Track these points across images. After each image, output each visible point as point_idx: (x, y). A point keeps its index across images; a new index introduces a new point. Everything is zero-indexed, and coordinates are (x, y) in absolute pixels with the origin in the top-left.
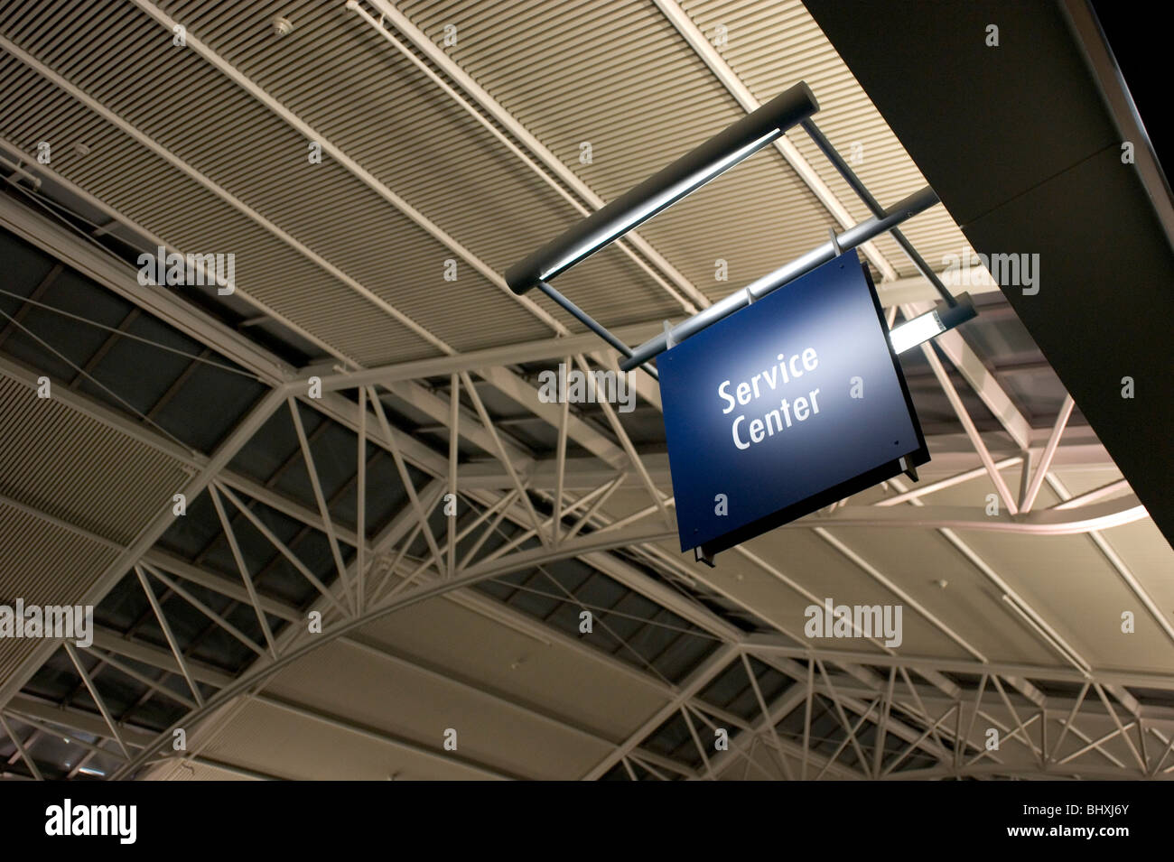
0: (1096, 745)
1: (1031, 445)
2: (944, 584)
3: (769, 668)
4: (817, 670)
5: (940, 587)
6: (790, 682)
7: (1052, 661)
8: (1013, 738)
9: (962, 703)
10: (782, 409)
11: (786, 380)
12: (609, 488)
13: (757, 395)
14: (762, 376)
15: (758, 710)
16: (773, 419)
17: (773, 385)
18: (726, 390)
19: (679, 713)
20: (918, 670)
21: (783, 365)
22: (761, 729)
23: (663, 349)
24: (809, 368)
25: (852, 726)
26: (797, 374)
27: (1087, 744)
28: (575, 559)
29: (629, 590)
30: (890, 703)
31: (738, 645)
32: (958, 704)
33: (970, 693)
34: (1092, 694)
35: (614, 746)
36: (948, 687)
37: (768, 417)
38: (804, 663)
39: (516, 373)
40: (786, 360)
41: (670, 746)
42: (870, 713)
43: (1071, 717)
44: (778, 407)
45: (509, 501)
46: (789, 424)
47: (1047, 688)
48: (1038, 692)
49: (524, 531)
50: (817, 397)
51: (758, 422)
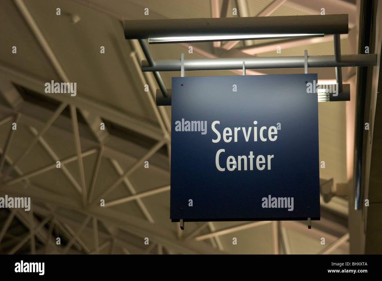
10: (249, 157)
11: (256, 139)
13: (236, 140)
16: (243, 160)
17: (247, 138)
21: (256, 129)
24: (271, 139)
26: (263, 139)
37: (239, 158)
44: (247, 155)
46: (252, 168)
50: (272, 159)
51: (233, 158)
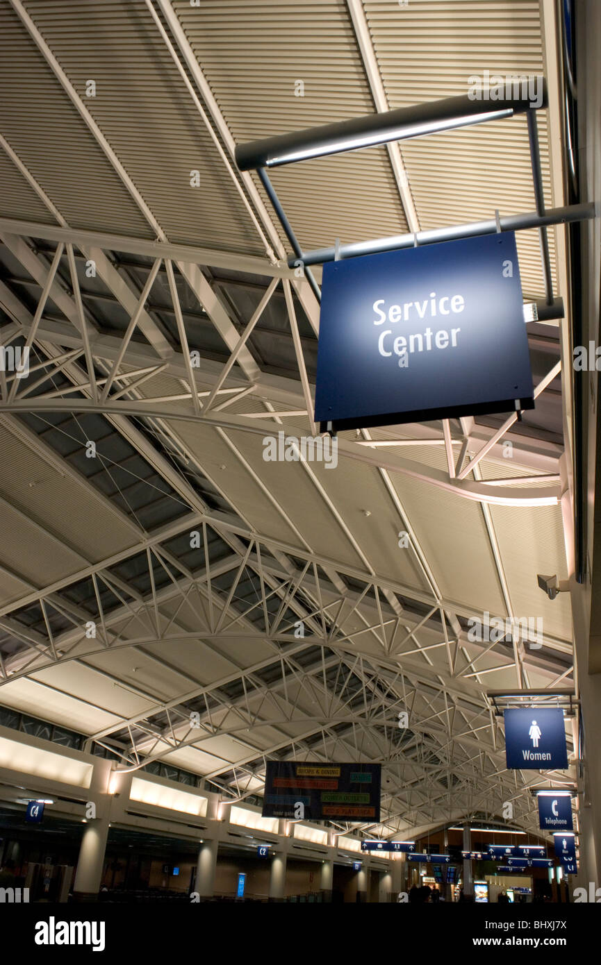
0: (422, 650)
1: (470, 435)
2: (368, 514)
3: (219, 538)
4: (254, 550)
5: (366, 515)
6: (231, 552)
7: (418, 586)
8: (370, 631)
9: (346, 599)
10: (425, 335)
11: (434, 313)
12: (152, 371)
13: (406, 317)
14: (414, 304)
15: (203, 565)
16: (416, 341)
17: (422, 314)
18: (380, 306)
19: (145, 552)
20: (324, 568)
21: (433, 302)
22: (200, 580)
23: (331, 259)
24: (455, 310)
25: (266, 595)
26: (444, 312)
27: (418, 648)
28: (101, 416)
29: (136, 452)
30: (297, 587)
31: (203, 515)
32: (343, 599)
33: (355, 594)
34: (437, 616)
35: (89, 564)
36: (340, 585)
37: (412, 338)
38: (246, 542)
39: (109, 259)
40: (438, 299)
41: (130, 575)
42: (279, 590)
43: (415, 627)
44: (423, 332)
45: (68, 359)
46: (429, 348)
47: (407, 604)
48: (399, 605)
49: (72, 385)
50: (457, 334)
51: (403, 339)
